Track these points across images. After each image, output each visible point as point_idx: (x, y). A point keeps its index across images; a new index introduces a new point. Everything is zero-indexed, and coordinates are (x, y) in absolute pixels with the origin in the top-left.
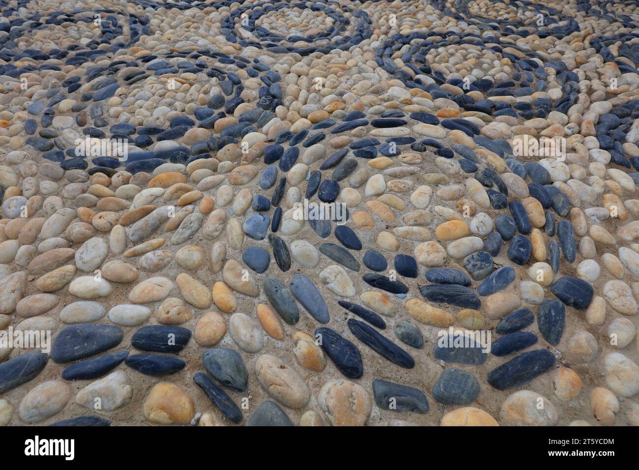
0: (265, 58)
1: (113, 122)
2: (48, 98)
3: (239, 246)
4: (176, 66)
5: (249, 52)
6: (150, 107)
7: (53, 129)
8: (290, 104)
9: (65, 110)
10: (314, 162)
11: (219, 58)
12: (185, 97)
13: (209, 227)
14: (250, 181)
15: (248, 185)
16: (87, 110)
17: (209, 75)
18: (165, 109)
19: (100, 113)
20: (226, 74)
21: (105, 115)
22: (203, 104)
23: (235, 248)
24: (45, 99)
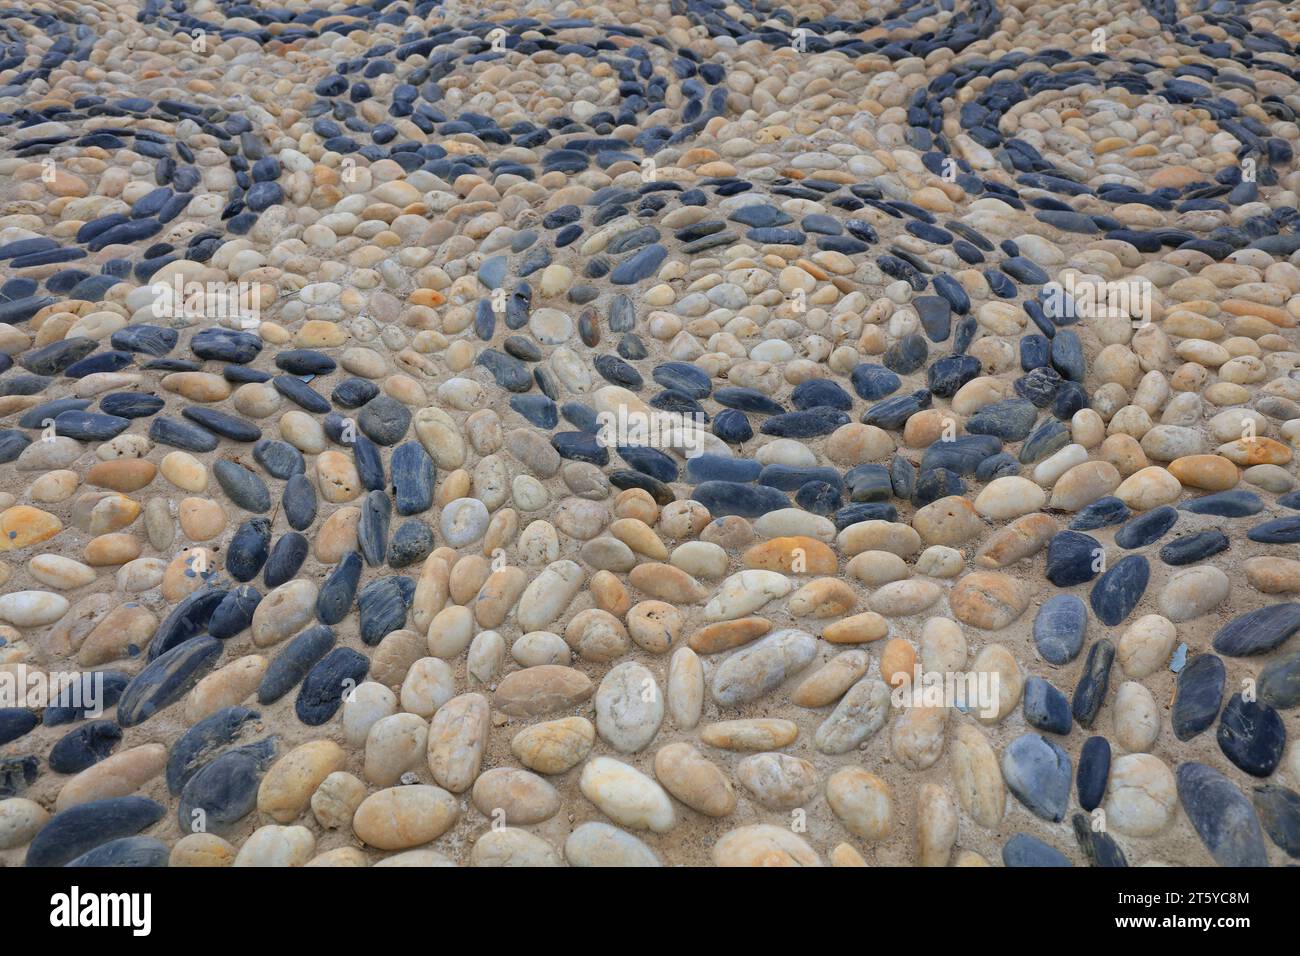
0: (1037, 246)
1: (658, 353)
2: (516, 250)
3: (993, 819)
4: (798, 223)
5: (986, 214)
6: (743, 332)
7: (529, 338)
8: (1116, 409)
9: (553, 293)
10: (1194, 618)
11: (908, 219)
12: (827, 322)
13: (916, 737)
14: (1007, 625)
15: (1002, 635)
16: (601, 303)
17: (884, 269)
18: (783, 346)
19: (630, 320)
20: (931, 272)
21: (640, 327)
22: (872, 353)
23: (980, 822)
24: (507, 251)
